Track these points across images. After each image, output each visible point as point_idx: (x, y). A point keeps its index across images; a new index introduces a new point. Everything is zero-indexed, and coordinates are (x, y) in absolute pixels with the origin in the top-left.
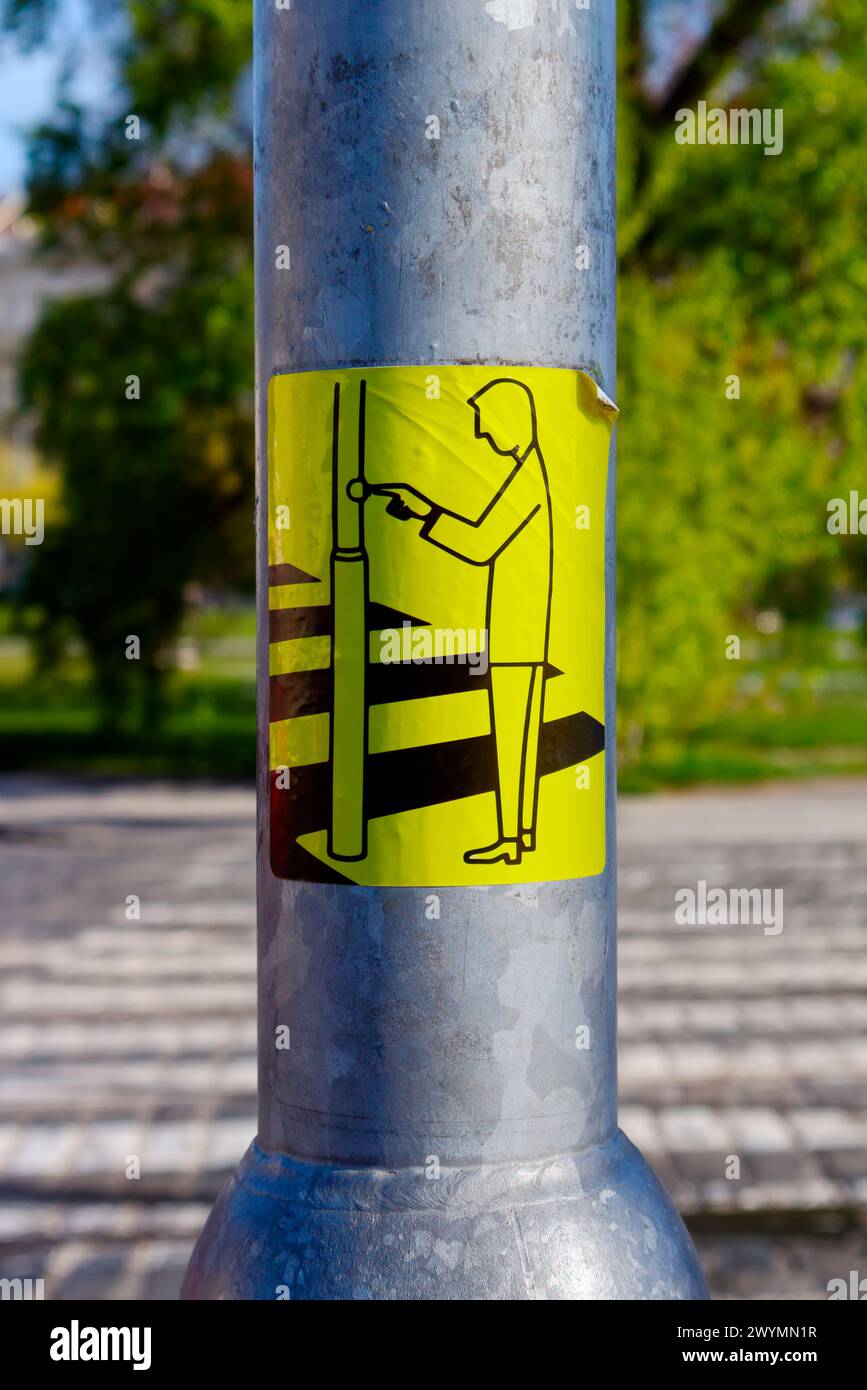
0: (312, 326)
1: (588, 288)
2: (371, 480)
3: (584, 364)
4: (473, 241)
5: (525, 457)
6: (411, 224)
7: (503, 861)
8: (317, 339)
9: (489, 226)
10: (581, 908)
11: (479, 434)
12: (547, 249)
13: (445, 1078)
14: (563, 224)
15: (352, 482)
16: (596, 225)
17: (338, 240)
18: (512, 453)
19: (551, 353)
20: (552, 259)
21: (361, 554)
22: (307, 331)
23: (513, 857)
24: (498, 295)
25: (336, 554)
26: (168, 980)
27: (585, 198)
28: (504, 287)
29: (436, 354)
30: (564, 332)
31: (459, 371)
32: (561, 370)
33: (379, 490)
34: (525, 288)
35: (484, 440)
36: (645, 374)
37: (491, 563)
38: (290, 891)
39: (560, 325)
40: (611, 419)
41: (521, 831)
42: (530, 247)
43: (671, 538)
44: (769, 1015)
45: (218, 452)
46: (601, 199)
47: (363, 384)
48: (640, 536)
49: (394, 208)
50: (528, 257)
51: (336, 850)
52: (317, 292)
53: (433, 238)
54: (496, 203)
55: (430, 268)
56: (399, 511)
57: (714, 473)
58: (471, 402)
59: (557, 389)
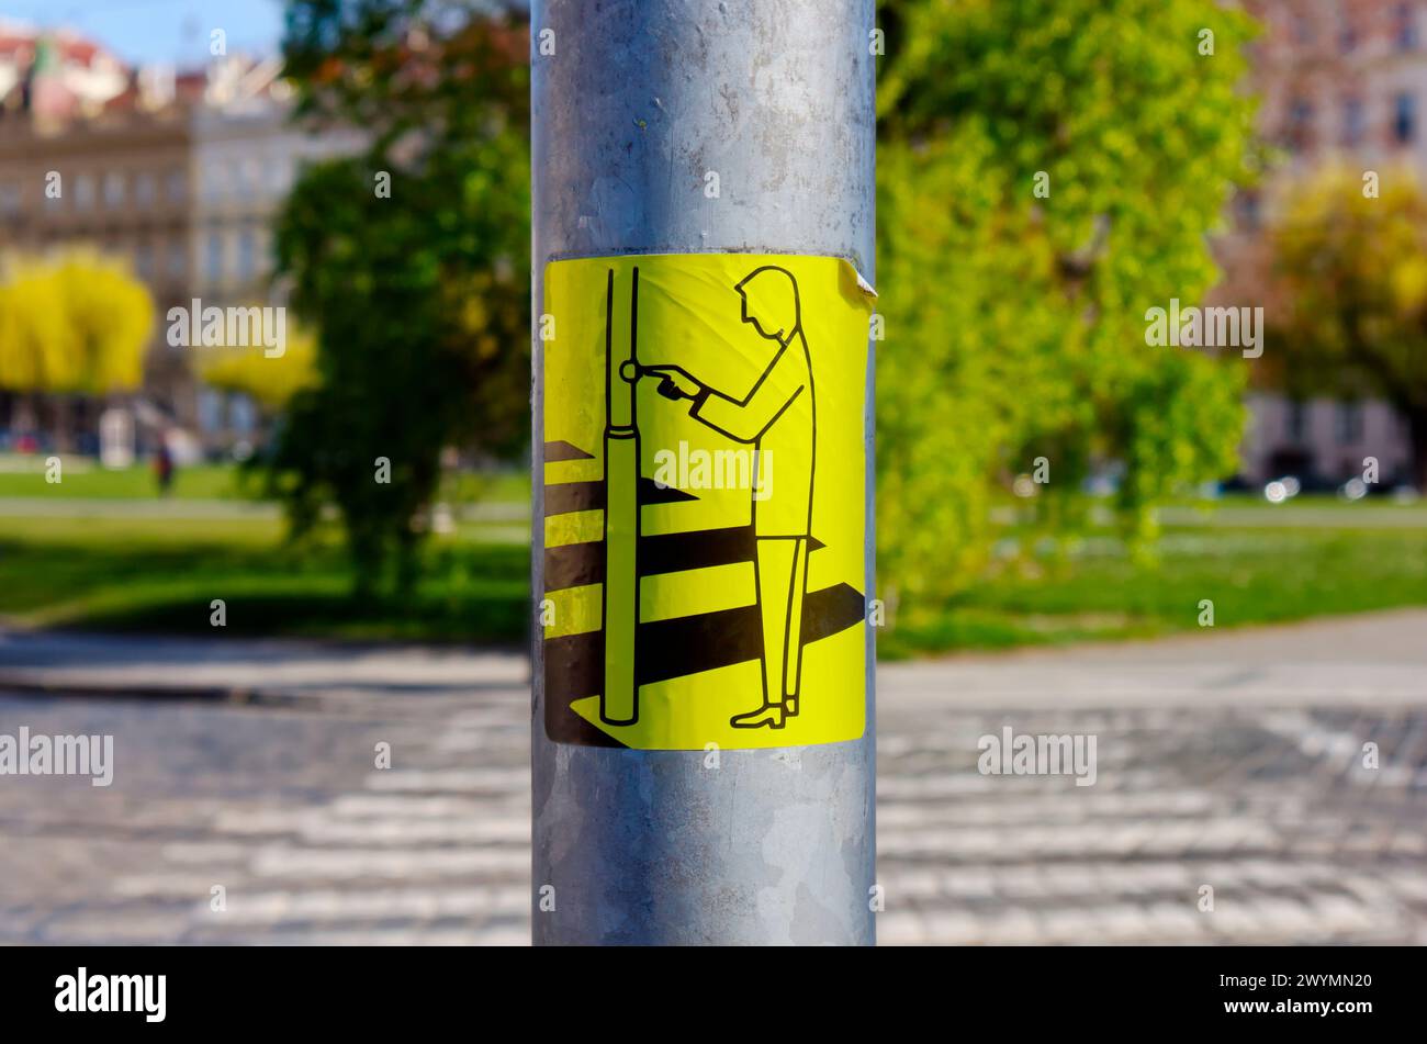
0: (587, 215)
1: (849, 180)
2: (643, 362)
3: (845, 253)
4: (740, 135)
5: (789, 341)
6: (682, 120)
7: (767, 726)
8: (592, 228)
9: (755, 121)
10: (842, 771)
11: (745, 319)
12: (810, 143)
13: (712, 933)
14: (826, 119)
15: (625, 363)
16: (857, 120)
17: (611, 134)
18: (777, 337)
19: (814, 242)
20: (814, 153)
21: (633, 431)
22: (583, 220)
23: (777, 721)
24: (764, 187)
25: (609, 432)
26: (422, 846)
27: (846, 94)
28: (770, 180)
29: (704, 243)
30: (826, 222)
31: (727, 259)
32: (823, 258)
33: (650, 371)
34: (790, 180)
35: (751, 324)
36: (900, 241)
37: (756, 441)
38: (565, 755)
39: (822, 215)
40: (871, 303)
41: (785, 697)
42: (795, 141)
43: (927, 402)
44: (1025, 881)
45: (474, 316)
46: (862, 95)
47: (636, 271)
48: (898, 400)
49: (666, 104)
50: (792, 150)
51: (608, 715)
52: (592, 183)
53: (702, 133)
54: (762, 100)
55: (699, 161)
56: (670, 391)
57: (970, 339)
58: (738, 288)
59: (819, 276)
